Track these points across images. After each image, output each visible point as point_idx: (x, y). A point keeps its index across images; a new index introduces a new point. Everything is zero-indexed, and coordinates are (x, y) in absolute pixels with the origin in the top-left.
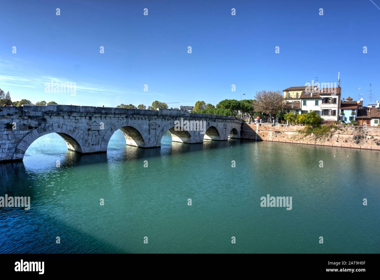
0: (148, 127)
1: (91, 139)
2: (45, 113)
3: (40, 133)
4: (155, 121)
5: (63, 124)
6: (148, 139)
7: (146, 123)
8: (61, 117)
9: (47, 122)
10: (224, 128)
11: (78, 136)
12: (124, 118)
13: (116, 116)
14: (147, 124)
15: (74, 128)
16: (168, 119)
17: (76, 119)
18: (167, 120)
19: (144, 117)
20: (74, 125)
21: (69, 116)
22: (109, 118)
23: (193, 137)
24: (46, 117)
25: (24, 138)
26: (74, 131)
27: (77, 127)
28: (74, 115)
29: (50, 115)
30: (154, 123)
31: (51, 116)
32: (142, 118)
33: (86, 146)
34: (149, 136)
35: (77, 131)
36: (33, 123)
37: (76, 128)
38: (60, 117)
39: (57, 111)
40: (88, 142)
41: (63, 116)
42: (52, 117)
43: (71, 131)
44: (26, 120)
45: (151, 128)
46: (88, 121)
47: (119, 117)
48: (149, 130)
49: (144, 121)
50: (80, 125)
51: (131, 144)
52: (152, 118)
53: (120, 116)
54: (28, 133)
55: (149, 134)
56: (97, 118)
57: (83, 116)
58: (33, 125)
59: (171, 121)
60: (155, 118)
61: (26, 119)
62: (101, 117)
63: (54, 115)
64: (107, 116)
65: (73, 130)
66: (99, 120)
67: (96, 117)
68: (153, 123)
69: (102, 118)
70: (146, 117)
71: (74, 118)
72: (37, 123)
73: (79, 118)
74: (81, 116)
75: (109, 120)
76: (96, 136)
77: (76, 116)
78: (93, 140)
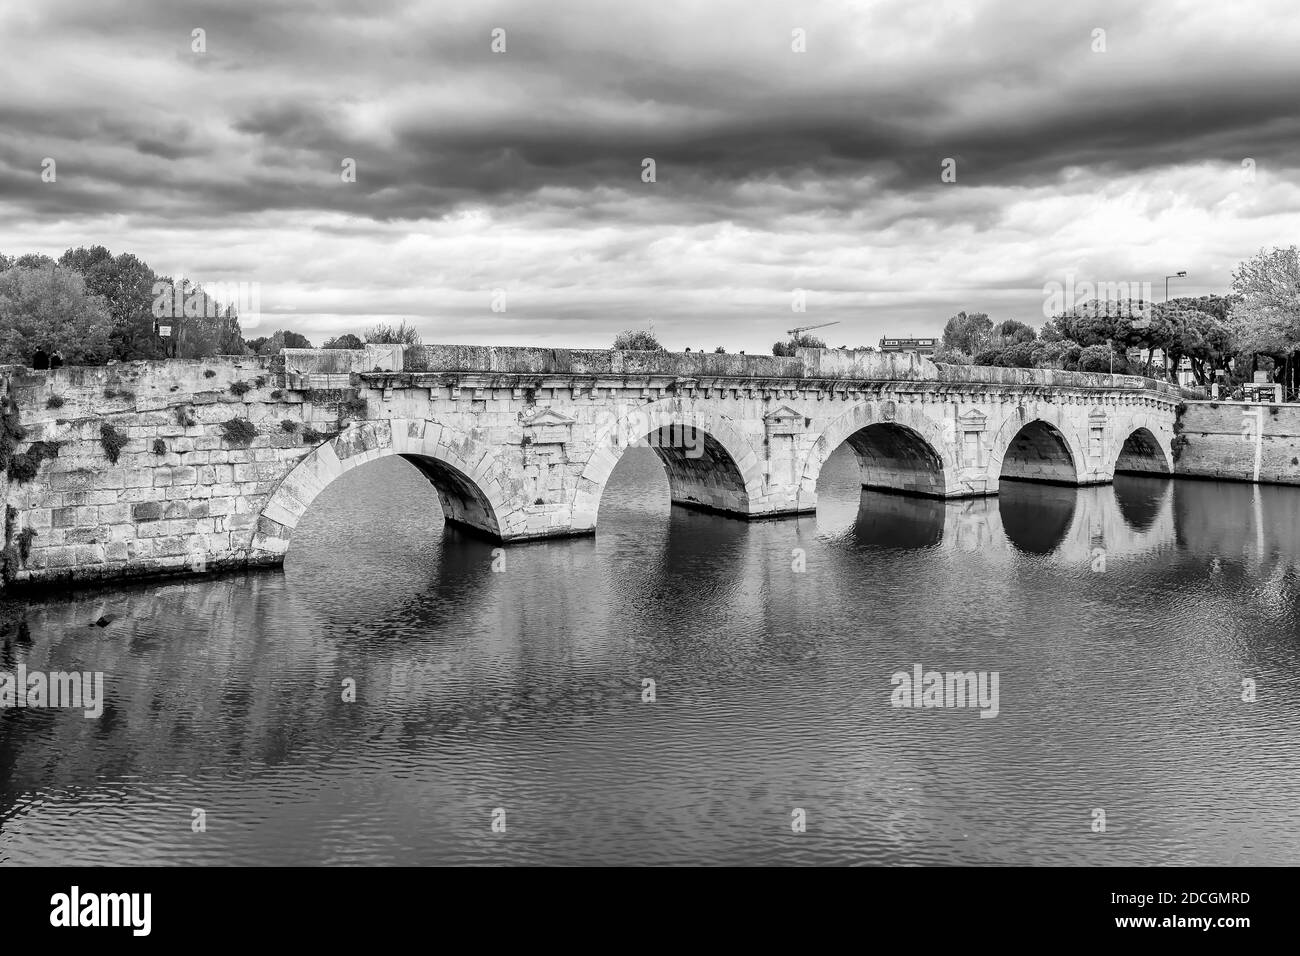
0: (761, 429)
1: (535, 478)
2: (363, 378)
3: (344, 456)
4: (786, 402)
5: (426, 421)
6: (764, 478)
7: (754, 410)
8: (421, 392)
9: (369, 412)
10: (1094, 429)
11: (484, 466)
12: (663, 392)
13: (628, 386)
14: (755, 417)
15: (470, 438)
16: (842, 393)
17: (474, 401)
18: (838, 397)
19: (743, 387)
20: (469, 422)
21: (450, 387)
22: (604, 393)
23: (955, 466)
24: (365, 393)
25: (290, 477)
26: (468, 446)
27: (479, 431)
28: (468, 385)
29: (380, 386)
30: (787, 409)
31: (383, 390)
32: (735, 391)
33: (515, 508)
34: (766, 467)
35: (479, 446)
36: (320, 418)
37: (474, 434)
38: (416, 394)
39: (404, 370)
40: (520, 492)
41: (429, 390)
42: (388, 393)
43: (456, 446)
44: (295, 407)
45: (772, 432)
46: (520, 405)
47: (641, 390)
48: (766, 442)
49: (744, 404)
50: (493, 422)
51: (690, 498)
52: (777, 391)
53: (644, 386)
54: (302, 458)
55: (767, 457)
56: (556, 392)
57: (503, 386)
58: (321, 428)
59: (859, 402)
60: (791, 391)
61: (297, 404)
62: (571, 390)
63: (396, 385)
64: (593, 385)
65: (466, 444)
66: (562, 402)
67: (552, 390)
68: (783, 413)
69: (577, 392)
70: (752, 387)
71: (468, 396)
72: (333, 417)
73: (487, 396)
74: (495, 386)
75: (603, 401)
76: (552, 466)
77: (476, 389)
78: (541, 481)
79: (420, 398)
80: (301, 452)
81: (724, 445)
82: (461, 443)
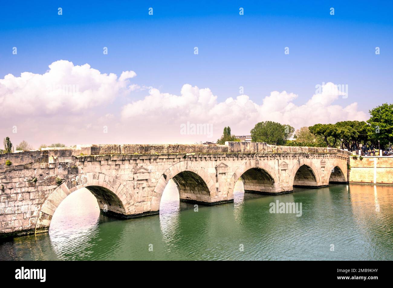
0: (215, 171)
1: (138, 193)
2: (77, 158)
3: (71, 187)
4: (223, 161)
5: (99, 173)
6: (216, 189)
7: (212, 165)
8: (97, 162)
9: (79, 171)
10: (322, 167)
11: (120, 189)
12: (181, 159)
13: (170, 157)
14: (212, 166)
15: (115, 179)
16: (241, 157)
17: (116, 165)
18: (240, 159)
19: (208, 156)
20: (114, 173)
21: (107, 160)
22: (161, 160)
23: (279, 182)
24: (77, 163)
27: (118, 176)
28: (114, 159)
29: (83, 160)
30: (223, 164)
31: (84, 162)
32: (205, 158)
33: (131, 204)
34: (217, 185)
35: (118, 182)
36: (61, 173)
37: (117, 177)
38: (96, 163)
39: (91, 154)
40: (133, 198)
41: (100, 161)
42: (86, 163)
43: (110, 182)
44: (52, 170)
45: (218, 172)
46: (132, 166)
47: (174, 159)
48: (217, 176)
49: (209, 162)
50: (123, 172)
52: (219, 157)
53: (175, 157)
54: (55, 189)
55: (217, 181)
56: (145, 160)
57: (127, 159)
58: (60, 177)
59: (247, 160)
60: (224, 157)
61: (53, 168)
62: (150, 159)
63: (88, 160)
64: (158, 157)
65: (114, 181)
66: (147, 164)
67: (143, 160)
68: (222, 165)
69: (152, 160)
70: (211, 156)
71: (114, 163)
72: (65, 173)
73: (120, 163)
74: (124, 159)
75: (160, 163)
76: (143, 188)
77: (116, 160)
78: (140, 194)
79: (97, 165)
80: (55, 187)
81: (202, 177)
82: (112, 181)
